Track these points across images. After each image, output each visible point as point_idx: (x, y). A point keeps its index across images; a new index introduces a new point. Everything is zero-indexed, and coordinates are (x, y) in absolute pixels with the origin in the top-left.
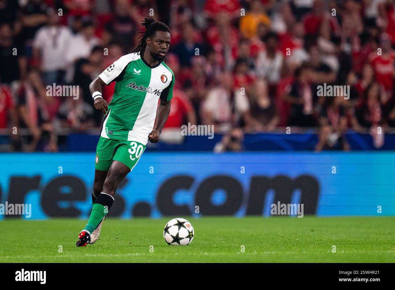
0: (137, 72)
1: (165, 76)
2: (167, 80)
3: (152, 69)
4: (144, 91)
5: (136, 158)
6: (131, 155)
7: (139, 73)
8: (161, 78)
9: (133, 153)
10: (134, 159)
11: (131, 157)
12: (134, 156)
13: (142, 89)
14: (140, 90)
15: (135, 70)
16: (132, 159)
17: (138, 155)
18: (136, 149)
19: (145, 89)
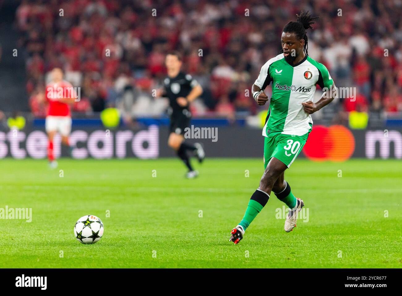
0: (278, 73)
1: (310, 72)
2: (311, 76)
3: (294, 68)
4: (288, 90)
5: (292, 154)
6: (286, 151)
7: (280, 73)
8: (304, 75)
9: (288, 149)
10: (290, 155)
11: (286, 152)
12: (289, 152)
13: (286, 88)
14: (284, 89)
15: (276, 71)
16: (287, 155)
17: (294, 151)
18: (292, 145)
19: (289, 87)
